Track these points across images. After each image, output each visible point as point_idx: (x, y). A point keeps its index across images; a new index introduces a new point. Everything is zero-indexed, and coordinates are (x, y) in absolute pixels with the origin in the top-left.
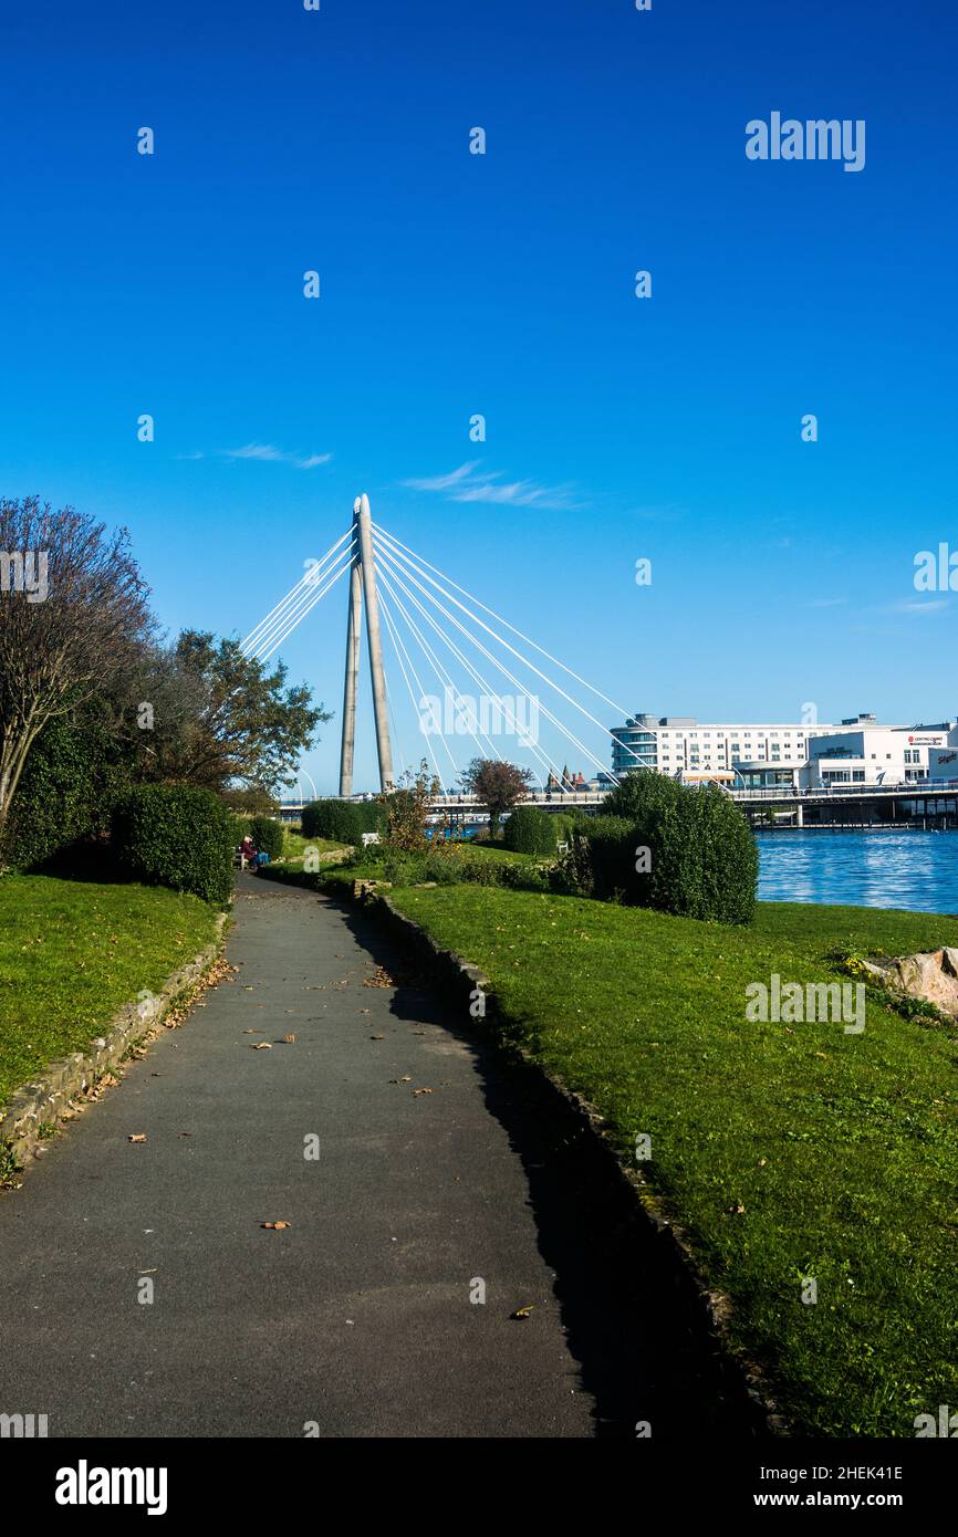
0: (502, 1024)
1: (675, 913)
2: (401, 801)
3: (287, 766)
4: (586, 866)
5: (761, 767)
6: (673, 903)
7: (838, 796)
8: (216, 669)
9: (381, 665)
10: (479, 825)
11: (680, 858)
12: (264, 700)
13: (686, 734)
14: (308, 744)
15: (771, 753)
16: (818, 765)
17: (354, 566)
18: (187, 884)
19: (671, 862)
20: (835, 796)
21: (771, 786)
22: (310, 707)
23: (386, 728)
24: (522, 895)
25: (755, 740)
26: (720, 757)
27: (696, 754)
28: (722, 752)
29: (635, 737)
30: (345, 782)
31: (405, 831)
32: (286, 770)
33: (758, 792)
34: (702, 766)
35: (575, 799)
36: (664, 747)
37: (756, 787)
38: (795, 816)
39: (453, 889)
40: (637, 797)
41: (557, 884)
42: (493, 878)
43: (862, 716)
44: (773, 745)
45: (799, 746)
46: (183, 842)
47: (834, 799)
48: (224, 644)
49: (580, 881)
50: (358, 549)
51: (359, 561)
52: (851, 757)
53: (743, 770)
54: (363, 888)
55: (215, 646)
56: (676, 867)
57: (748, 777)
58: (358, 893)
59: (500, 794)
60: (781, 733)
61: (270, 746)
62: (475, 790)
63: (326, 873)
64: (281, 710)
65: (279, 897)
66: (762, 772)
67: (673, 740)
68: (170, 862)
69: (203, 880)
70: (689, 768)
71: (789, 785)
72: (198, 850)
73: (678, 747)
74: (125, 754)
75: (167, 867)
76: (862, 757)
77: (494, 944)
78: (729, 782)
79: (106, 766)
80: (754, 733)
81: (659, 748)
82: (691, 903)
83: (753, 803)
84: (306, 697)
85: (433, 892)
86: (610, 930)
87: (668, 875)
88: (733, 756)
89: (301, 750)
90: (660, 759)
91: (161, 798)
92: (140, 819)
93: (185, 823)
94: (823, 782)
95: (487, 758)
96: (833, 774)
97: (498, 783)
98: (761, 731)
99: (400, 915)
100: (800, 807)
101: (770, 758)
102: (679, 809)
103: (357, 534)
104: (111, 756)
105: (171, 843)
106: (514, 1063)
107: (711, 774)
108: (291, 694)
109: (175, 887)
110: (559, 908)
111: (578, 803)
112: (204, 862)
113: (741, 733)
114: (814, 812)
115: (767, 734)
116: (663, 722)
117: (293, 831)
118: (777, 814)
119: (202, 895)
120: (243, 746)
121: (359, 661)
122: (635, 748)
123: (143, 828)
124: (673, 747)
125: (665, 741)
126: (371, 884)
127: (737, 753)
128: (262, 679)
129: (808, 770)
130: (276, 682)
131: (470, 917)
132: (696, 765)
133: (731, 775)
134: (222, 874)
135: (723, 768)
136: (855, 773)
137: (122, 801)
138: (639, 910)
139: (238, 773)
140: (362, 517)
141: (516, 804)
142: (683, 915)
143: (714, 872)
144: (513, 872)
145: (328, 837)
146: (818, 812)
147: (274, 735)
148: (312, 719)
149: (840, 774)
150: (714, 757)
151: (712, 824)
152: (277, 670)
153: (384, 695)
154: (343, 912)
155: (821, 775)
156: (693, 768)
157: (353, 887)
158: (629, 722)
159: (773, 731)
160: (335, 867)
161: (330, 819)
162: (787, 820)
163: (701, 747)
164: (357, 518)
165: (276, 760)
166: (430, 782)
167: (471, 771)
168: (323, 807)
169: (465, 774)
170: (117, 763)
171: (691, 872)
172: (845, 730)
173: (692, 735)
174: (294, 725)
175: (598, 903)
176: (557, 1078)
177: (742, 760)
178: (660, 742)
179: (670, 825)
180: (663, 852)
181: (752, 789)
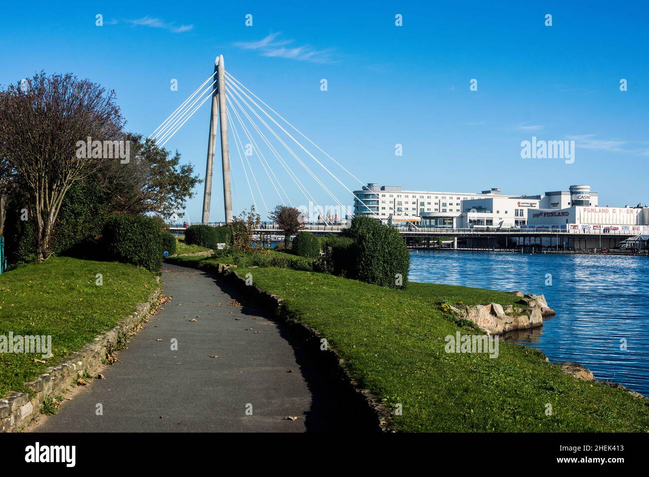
0: (287, 314)
1: (369, 283)
2: (240, 226)
3: (179, 206)
4: (331, 261)
5: (435, 215)
6: (368, 278)
7: (476, 233)
8: (143, 154)
9: (228, 152)
10: (279, 242)
11: (373, 257)
12: (168, 171)
13: (395, 195)
14: (190, 195)
15: (442, 208)
16: (467, 216)
17: (214, 95)
18: (141, 262)
19: (368, 259)
20: (474, 233)
21: (441, 226)
22: (192, 175)
23: (230, 186)
24: (299, 272)
25: (433, 200)
26: (414, 209)
27: (401, 206)
28: (415, 206)
29: (367, 196)
30: (205, 215)
31: (241, 241)
32: (179, 208)
33: (432, 229)
34: (403, 213)
35: (332, 229)
36: (383, 202)
37: (433, 226)
38: (453, 243)
39: (266, 269)
40: (358, 229)
41: (316, 269)
42: (286, 265)
43: (493, 189)
44: (443, 204)
45: (457, 204)
46: (139, 243)
47: (474, 234)
48: (148, 141)
49: (328, 268)
50: (216, 86)
51: (217, 93)
52: (485, 212)
53: (425, 217)
54: (223, 267)
55: (143, 142)
56: (371, 261)
57: (428, 220)
58: (220, 270)
59: (291, 225)
60: (448, 197)
61: (171, 195)
62: (278, 222)
63: (203, 261)
64: (177, 177)
65: (181, 272)
66: (436, 218)
67: (388, 198)
68: (133, 252)
69: (148, 261)
70: (396, 214)
71: (451, 226)
72: (147, 246)
73: (390, 202)
74: (106, 199)
75: (132, 254)
76: (492, 212)
77: (285, 289)
78: (418, 223)
79: (98, 205)
80: (433, 196)
81: (380, 202)
82: (377, 278)
83: (429, 235)
84: (190, 170)
85: (257, 270)
86: (336, 286)
87: (367, 265)
88: (421, 209)
89: (187, 198)
90: (380, 208)
91: (129, 221)
92: (119, 231)
93: (140, 234)
94: (469, 225)
95: (285, 205)
96: (475, 221)
97: (290, 219)
98: (437, 196)
99: (243, 279)
100: (456, 238)
101: (441, 210)
102: (373, 234)
103: (216, 77)
104: (101, 200)
105: (134, 243)
106: (291, 324)
107: (407, 218)
108: (183, 168)
109: (135, 264)
110: (315, 277)
111: (334, 231)
112: (149, 252)
113: (426, 196)
114: (464, 241)
115: (440, 197)
116: (383, 188)
117: (180, 241)
118: (443, 242)
119: (148, 267)
120: (156, 195)
121: (215, 149)
122: (367, 202)
123: (121, 235)
124: (388, 202)
125: (383, 199)
126: (227, 266)
127: (423, 207)
128: (167, 160)
129: (462, 218)
130: (175, 162)
131: (275, 279)
132: (400, 213)
133: (419, 219)
134: (157, 258)
135: (415, 215)
136: (487, 221)
137: (110, 222)
138: (352, 280)
139: (153, 209)
140: (220, 67)
141: (299, 231)
142: (373, 284)
143: (388, 264)
144: (296, 263)
145: (199, 244)
146: (466, 241)
147: (173, 189)
148: (193, 182)
149: (479, 221)
150: (410, 209)
151: (388, 242)
152: (175, 155)
153: (229, 167)
154: (213, 279)
155: (468, 221)
156: (398, 215)
157: (218, 267)
158: (364, 188)
159: (443, 196)
160: (207, 258)
161: (200, 235)
162: (448, 245)
163: (403, 203)
164: (217, 68)
165: (173, 203)
166: (255, 217)
167: (276, 212)
168: (197, 228)
169: (272, 213)
170: (103, 203)
171: (377, 264)
172: (483, 197)
173: (398, 196)
174: (184, 185)
175: (333, 276)
176: (306, 325)
177: (426, 211)
178: (381, 199)
179: (368, 242)
180: (365, 254)
181: (430, 227)
